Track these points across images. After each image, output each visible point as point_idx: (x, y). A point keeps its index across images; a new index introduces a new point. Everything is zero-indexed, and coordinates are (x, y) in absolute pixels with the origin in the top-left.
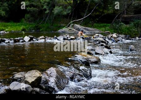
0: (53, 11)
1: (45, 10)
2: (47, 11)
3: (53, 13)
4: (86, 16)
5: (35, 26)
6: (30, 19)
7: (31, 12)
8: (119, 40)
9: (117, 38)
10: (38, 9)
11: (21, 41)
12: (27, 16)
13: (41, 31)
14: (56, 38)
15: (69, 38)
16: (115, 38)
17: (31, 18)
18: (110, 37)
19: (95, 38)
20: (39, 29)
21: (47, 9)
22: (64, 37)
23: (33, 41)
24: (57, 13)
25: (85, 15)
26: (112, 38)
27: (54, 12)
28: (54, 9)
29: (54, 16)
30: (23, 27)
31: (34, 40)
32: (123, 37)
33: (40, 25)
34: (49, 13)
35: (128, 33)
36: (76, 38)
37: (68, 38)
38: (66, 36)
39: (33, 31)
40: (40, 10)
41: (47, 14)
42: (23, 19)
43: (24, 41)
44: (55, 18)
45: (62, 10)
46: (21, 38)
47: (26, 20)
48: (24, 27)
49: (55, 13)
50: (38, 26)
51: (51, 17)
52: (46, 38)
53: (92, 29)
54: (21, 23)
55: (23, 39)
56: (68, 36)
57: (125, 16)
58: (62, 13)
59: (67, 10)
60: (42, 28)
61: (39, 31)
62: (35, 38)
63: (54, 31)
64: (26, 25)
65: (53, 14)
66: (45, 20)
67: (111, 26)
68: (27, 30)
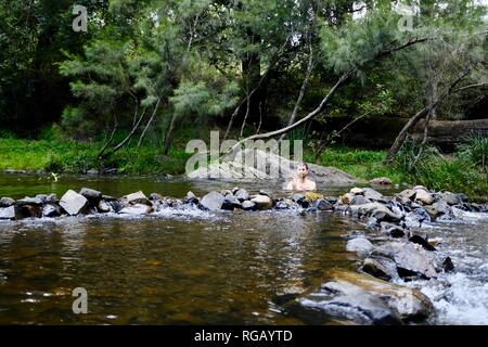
0: (171, 99)
1: (142, 93)
2: (149, 100)
3: (172, 105)
4: (296, 119)
5: (100, 155)
6: (81, 126)
7: (87, 100)
8: (440, 214)
9: (431, 204)
10: (113, 91)
11: (49, 209)
12: (70, 116)
13: (123, 173)
14: (196, 201)
15: (248, 204)
16: (425, 204)
17: (87, 123)
18: (405, 200)
19: (354, 203)
20: (115, 165)
21: (150, 89)
22: (227, 197)
23: (101, 211)
24: (187, 106)
25: (293, 116)
26: (414, 204)
27: (178, 102)
28: (176, 91)
29: (175, 115)
30: (52, 157)
31: (104, 206)
32: (452, 201)
33: (120, 151)
34: (154, 104)
35: (453, 184)
36: (274, 203)
37: (242, 200)
38: (234, 193)
39: (92, 171)
40: (121, 93)
41: (149, 109)
42: (54, 126)
43: (63, 211)
44: (178, 124)
45: (207, 94)
46: (48, 198)
47: (64, 129)
48: (58, 156)
49: (177, 106)
50: (110, 154)
51: (165, 120)
52: (151, 199)
53: (321, 167)
54: (44, 142)
55: (57, 203)
56: (243, 194)
57: (435, 123)
58: (204, 106)
59: (224, 97)
60: (125, 162)
61: (115, 173)
62: (108, 200)
63: (173, 174)
64: (62, 151)
65: (173, 111)
66: (138, 133)
67: (388, 158)
68: (66, 168)
